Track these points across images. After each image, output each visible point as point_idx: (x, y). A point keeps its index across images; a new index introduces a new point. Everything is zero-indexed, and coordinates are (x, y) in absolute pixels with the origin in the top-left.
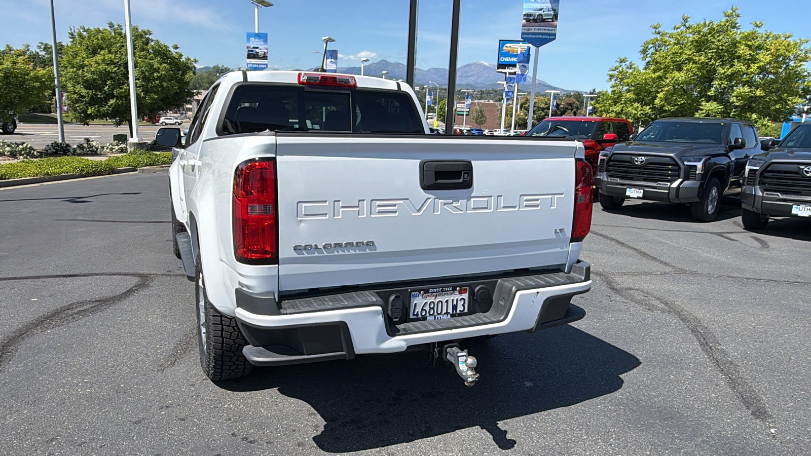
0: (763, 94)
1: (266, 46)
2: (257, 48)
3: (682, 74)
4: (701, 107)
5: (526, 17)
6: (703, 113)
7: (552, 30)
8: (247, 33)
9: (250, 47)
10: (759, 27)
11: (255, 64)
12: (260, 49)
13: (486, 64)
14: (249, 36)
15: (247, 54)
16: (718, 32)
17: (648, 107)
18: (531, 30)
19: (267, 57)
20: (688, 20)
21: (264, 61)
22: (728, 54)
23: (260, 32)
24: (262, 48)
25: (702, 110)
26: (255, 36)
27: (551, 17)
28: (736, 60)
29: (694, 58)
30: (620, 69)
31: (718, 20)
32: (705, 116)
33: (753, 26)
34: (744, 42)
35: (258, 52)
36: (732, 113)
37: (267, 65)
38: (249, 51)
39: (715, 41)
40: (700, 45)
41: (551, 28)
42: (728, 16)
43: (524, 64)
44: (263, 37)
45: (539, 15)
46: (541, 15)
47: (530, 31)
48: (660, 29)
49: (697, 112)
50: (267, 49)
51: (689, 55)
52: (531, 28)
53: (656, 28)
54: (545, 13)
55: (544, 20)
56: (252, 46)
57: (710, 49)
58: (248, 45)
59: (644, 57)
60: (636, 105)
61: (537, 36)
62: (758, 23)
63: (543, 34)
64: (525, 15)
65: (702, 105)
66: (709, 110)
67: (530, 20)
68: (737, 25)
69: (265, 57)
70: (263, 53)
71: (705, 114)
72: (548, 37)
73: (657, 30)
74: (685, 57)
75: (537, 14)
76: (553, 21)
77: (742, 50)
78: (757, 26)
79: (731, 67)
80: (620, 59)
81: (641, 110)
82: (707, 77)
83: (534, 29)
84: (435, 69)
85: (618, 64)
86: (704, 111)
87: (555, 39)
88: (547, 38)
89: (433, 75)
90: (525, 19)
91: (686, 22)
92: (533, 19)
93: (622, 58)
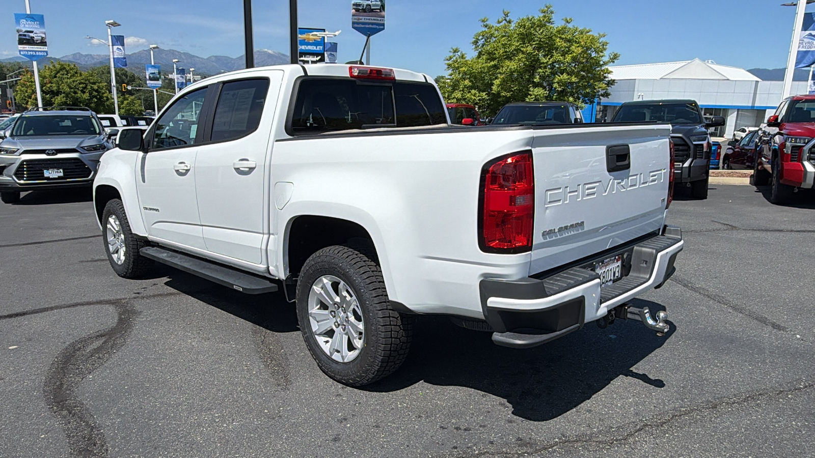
0: (577, 80)
1: (44, 30)
2: (32, 32)
3: (513, 63)
4: (530, 93)
5: (355, 7)
6: (532, 98)
7: (380, 20)
8: (16, 15)
9: (21, 31)
10: (569, 23)
11: (30, 51)
12: (36, 34)
13: (270, 52)
14: (18, 17)
15: (18, 39)
16: (538, 26)
17: (485, 93)
18: (361, 19)
19: (46, 42)
20: (509, 15)
21: (42, 47)
22: (548, 47)
23: (32, 13)
24: (37, 32)
25: (531, 95)
26: (27, 17)
27: (379, 8)
28: (554, 51)
29: (522, 49)
30: (455, 58)
31: (538, 16)
32: (534, 100)
33: (564, 22)
34: (559, 36)
35: (34, 37)
36: (554, 97)
37: (47, 52)
38: (20, 35)
39: (537, 34)
40: (526, 37)
41: (379, 19)
42: (544, 12)
43: (332, 53)
44: (39, 19)
45: (367, 5)
46: (370, 5)
47: (360, 21)
48: (487, 23)
49: (527, 97)
50: (45, 34)
51: (517, 46)
52: (360, 17)
53: (483, 21)
54: (373, 3)
55: (372, 11)
56: (24, 30)
57: (534, 41)
58: (18, 28)
59: (476, 47)
60: (473, 91)
61: (367, 26)
62: (568, 19)
63: (373, 24)
64: (354, 5)
65: (530, 91)
66: (538, 95)
67: (359, 9)
68: (551, 20)
69: (43, 43)
70: (40, 38)
71: (534, 99)
72: (378, 27)
73: (485, 24)
74: (513, 47)
75: (365, 4)
76: (381, 12)
77: (559, 42)
78: (567, 22)
79: (551, 57)
80: (453, 50)
81: (479, 96)
82: (533, 65)
83: (364, 19)
84: (216, 57)
85: (451, 54)
86: (533, 96)
87: (384, 29)
88: (376, 28)
89: (214, 63)
90: (354, 9)
91: (507, 16)
92: (362, 9)
93: (454, 48)
